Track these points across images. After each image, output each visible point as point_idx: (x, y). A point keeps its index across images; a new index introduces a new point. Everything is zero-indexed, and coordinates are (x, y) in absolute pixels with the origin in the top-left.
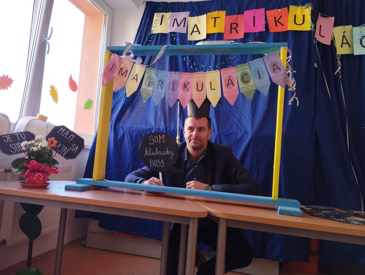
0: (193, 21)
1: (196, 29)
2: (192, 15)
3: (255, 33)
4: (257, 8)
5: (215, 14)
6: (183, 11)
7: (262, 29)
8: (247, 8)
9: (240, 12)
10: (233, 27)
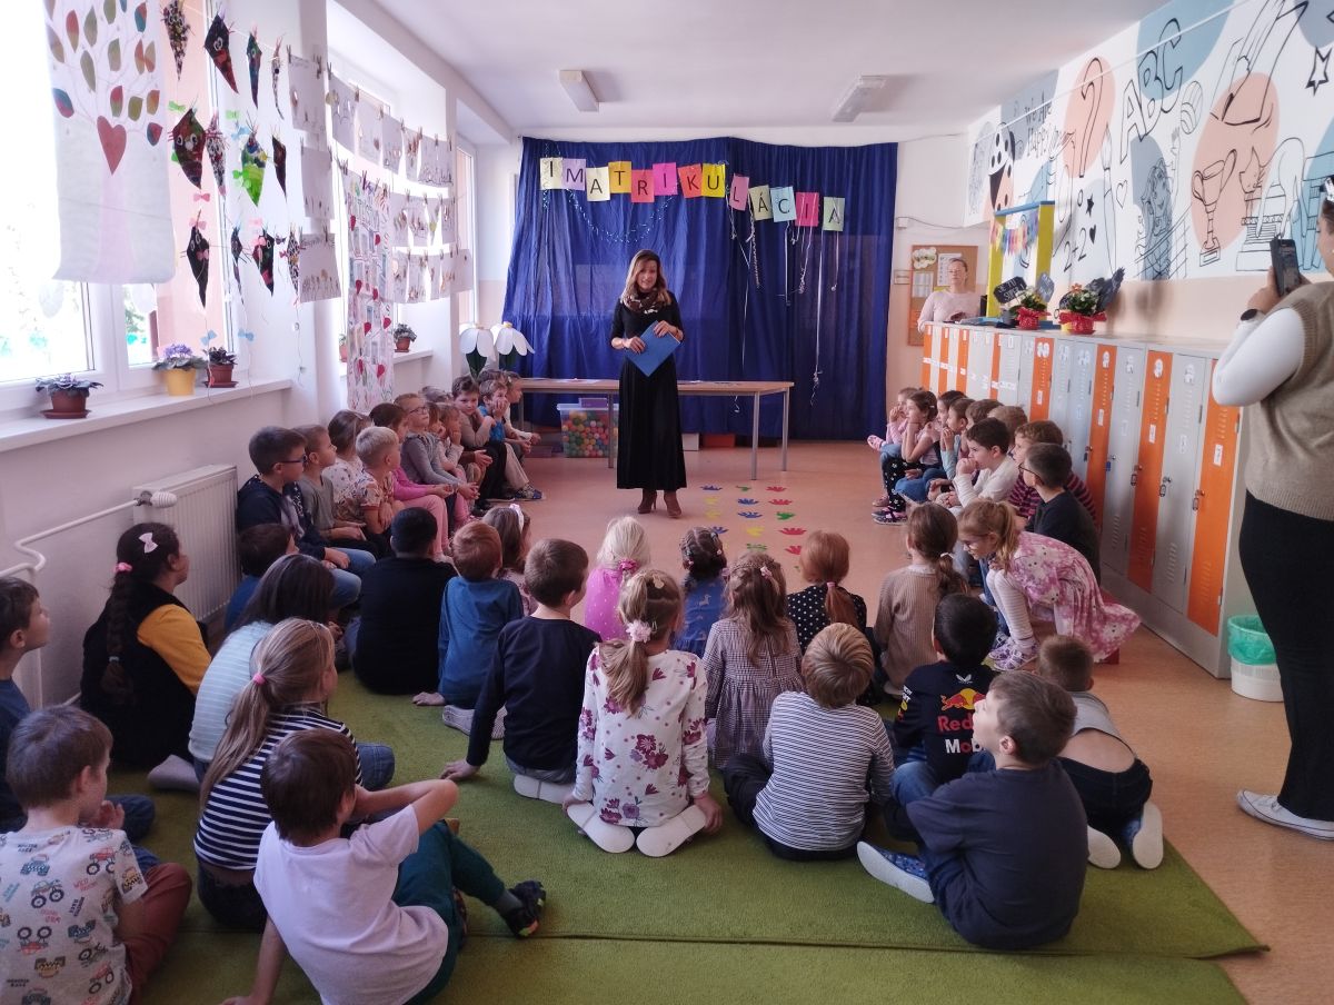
0: (592, 173)
1: (596, 186)
2: (589, 165)
3: (667, 197)
4: (667, 162)
5: (617, 165)
6: (578, 157)
7: (674, 191)
8: (656, 162)
9: (649, 167)
10: (641, 186)
